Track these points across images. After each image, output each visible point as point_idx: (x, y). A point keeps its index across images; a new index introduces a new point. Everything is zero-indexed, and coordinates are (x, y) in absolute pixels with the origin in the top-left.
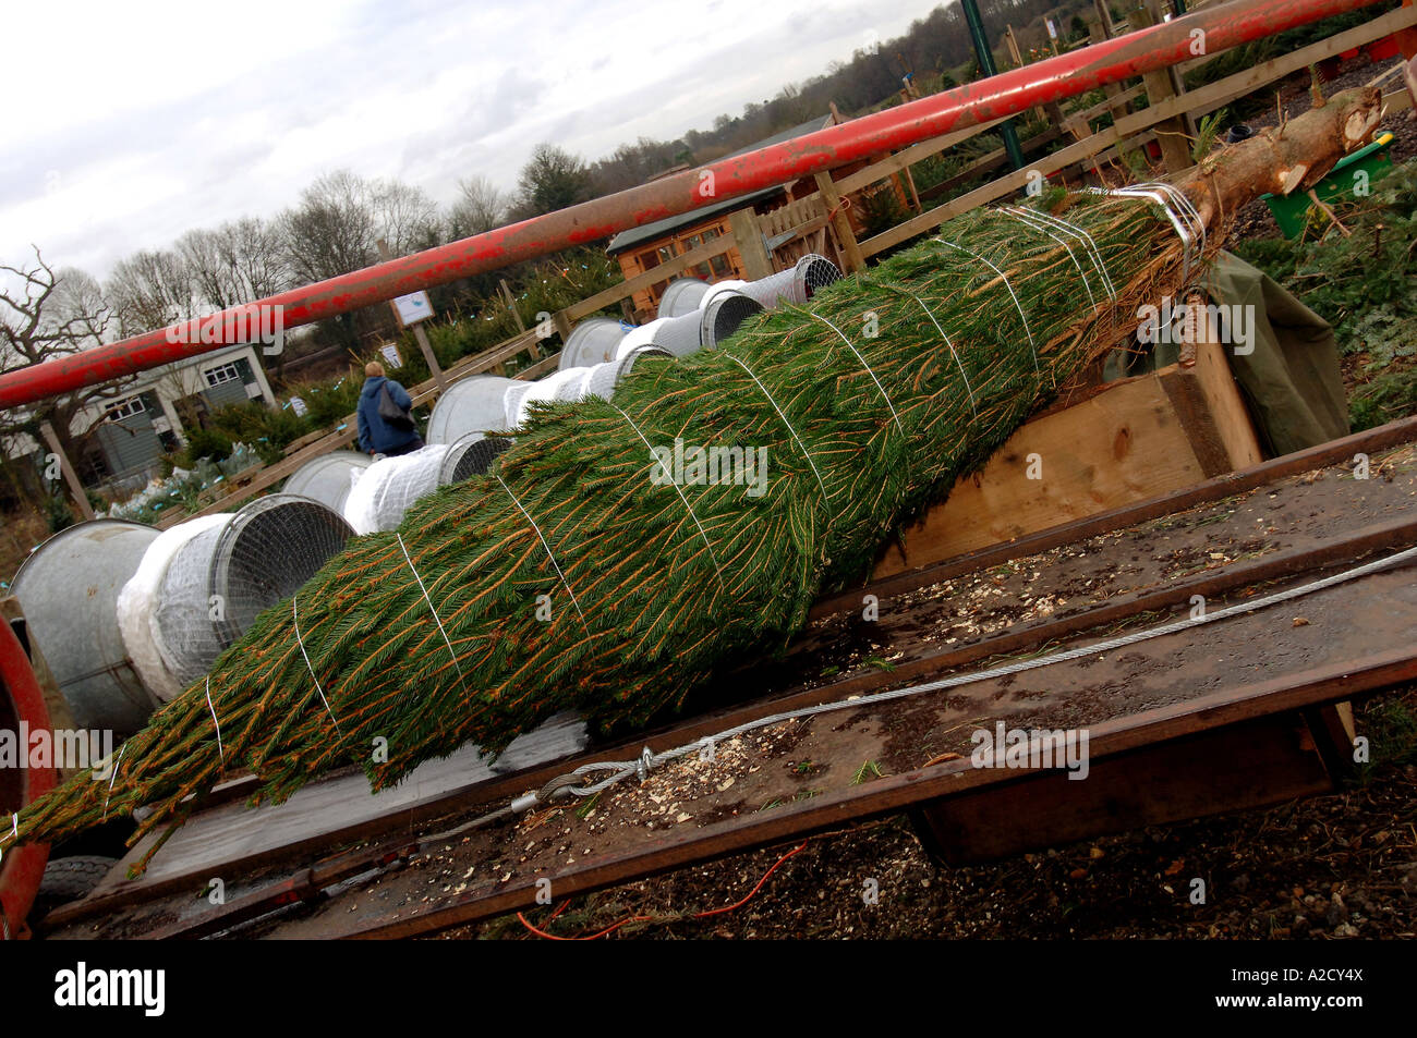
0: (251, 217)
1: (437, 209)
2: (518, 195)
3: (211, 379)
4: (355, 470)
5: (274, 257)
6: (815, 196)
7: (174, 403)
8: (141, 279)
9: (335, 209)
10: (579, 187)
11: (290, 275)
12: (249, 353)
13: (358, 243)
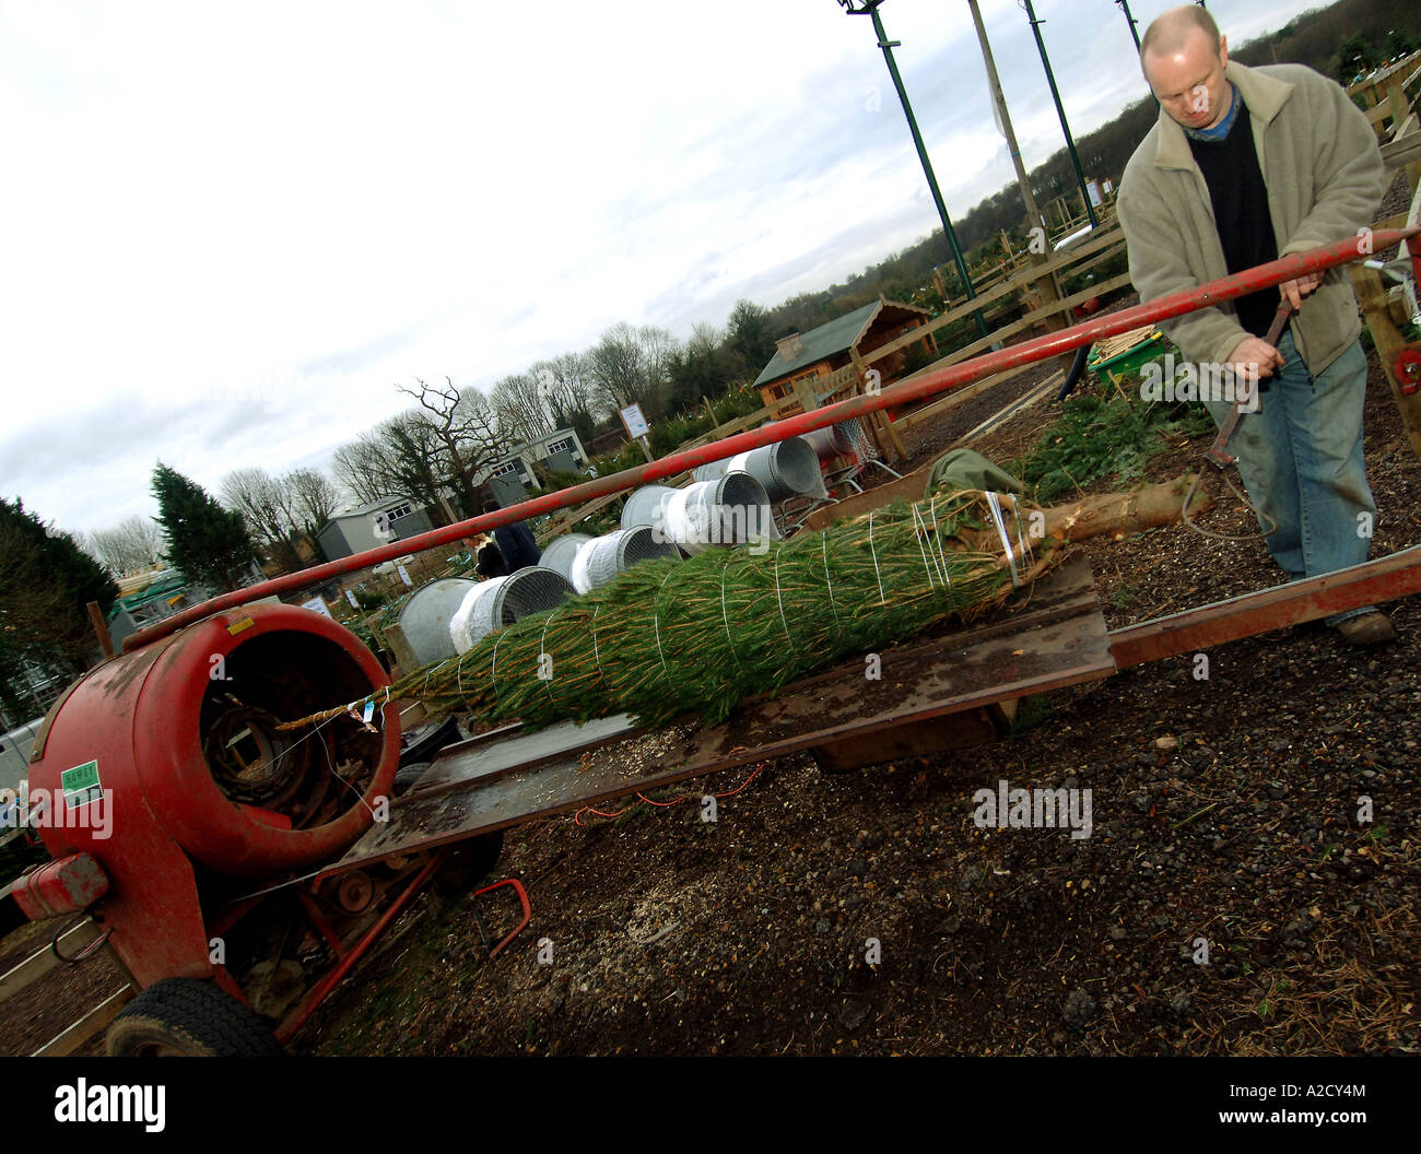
0: (572, 352)
1: (680, 343)
2: (727, 331)
3: (552, 450)
4: (578, 545)
5: (585, 376)
6: (850, 366)
7: (531, 465)
8: (509, 392)
9: (620, 345)
10: (764, 325)
11: (595, 386)
12: (573, 434)
13: (634, 365)
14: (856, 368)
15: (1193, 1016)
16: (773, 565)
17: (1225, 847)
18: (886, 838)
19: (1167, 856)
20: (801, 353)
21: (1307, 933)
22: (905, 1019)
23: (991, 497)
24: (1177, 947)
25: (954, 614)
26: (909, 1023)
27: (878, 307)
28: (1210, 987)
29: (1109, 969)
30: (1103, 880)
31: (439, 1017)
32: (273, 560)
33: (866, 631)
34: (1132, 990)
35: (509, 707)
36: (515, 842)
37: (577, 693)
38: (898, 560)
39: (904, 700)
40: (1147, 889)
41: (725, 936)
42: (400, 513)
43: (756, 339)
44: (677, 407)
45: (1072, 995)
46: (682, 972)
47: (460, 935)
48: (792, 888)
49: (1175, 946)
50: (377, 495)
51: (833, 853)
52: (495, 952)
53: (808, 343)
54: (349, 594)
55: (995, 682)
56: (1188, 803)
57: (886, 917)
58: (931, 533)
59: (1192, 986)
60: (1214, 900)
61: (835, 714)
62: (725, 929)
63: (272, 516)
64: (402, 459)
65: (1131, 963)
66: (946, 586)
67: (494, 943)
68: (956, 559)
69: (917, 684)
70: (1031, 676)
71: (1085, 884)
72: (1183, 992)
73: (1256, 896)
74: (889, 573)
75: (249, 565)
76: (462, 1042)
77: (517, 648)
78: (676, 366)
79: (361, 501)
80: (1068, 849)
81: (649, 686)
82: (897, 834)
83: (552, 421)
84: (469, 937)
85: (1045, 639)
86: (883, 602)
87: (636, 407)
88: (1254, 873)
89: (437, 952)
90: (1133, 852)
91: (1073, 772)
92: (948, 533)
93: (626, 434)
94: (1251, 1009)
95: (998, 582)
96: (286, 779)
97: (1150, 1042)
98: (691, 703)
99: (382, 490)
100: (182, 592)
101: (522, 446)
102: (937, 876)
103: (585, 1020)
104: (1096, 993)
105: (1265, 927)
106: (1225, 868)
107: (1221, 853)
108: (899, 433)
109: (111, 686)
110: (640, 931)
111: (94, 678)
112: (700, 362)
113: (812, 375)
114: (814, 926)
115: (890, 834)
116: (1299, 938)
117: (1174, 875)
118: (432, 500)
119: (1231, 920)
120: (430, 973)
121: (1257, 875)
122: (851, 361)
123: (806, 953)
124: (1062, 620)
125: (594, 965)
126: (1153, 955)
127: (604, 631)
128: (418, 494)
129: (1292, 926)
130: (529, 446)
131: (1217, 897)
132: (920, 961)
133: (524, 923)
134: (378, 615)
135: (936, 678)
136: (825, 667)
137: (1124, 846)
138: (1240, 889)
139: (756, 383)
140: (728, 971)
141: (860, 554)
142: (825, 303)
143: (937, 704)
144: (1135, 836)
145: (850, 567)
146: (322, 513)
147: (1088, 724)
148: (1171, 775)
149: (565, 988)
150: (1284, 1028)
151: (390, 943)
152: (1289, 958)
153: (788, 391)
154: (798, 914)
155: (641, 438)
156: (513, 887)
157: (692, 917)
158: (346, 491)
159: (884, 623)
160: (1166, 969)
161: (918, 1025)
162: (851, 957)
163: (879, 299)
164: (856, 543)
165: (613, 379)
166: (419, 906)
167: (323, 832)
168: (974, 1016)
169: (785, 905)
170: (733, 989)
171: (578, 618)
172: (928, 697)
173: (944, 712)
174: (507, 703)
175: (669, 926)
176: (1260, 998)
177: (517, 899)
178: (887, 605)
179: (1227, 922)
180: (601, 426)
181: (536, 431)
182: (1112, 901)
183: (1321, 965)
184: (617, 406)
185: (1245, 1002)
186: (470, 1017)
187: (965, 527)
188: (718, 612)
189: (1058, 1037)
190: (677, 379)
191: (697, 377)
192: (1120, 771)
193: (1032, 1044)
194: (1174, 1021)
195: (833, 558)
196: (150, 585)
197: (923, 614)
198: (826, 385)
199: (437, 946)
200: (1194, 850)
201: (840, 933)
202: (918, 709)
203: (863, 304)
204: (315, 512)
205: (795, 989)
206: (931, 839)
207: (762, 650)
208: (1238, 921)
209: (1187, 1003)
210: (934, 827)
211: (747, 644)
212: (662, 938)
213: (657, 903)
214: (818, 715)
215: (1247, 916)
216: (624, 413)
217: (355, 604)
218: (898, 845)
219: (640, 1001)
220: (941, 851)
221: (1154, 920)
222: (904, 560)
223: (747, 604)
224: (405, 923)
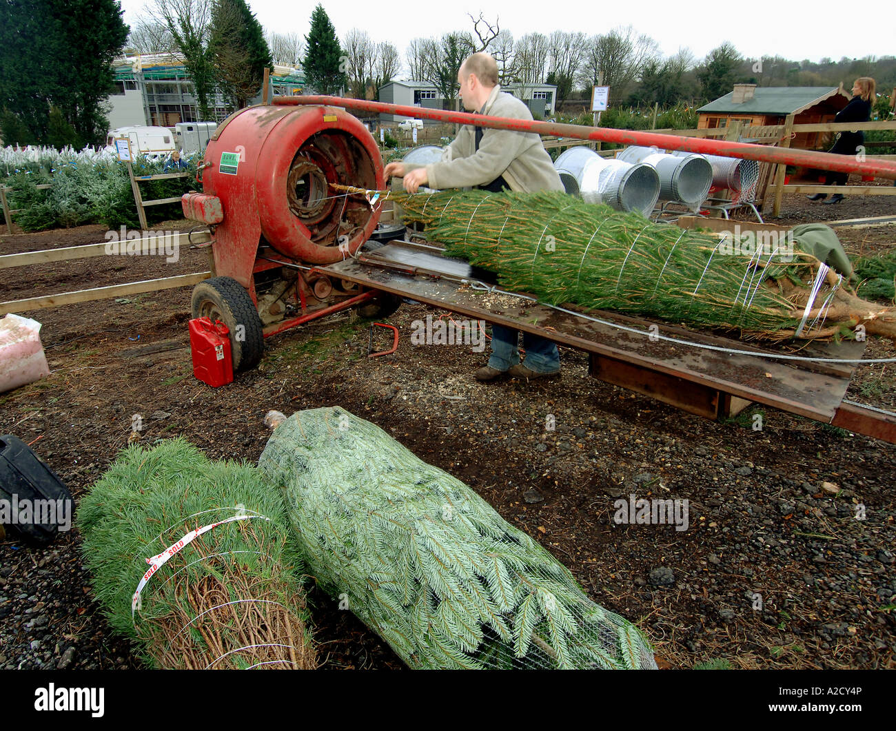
0: (584, 32)
1: (663, 56)
2: (703, 61)
3: (535, 96)
5: (584, 52)
6: (780, 127)
8: (530, 43)
9: (620, 40)
10: (733, 68)
11: (587, 63)
12: (554, 90)
13: (621, 59)
14: (784, 130)
15: (729, 625)
16: (638, 233)
17: (822, 563)
18: (605, 428)
19: (779, 544)
20: (750, 101)
21: (837, 636)
22: (558, 517)
23: (822, 267)
24: (746, 589)
25: (737, 328)
26: (560, 520)
27: (833, 92)
28: (750, 619)
29: (694, 572)
30: (726, 530)
31: (333, 368)
32: (352, 92)
33: (669, 306)
34: (701, 590)
35: (442, 233)
36: (404, 311)
37: (479, 246)
38: (723, 273)
39: (670, 358)
40: (751, 551)
41: (486, 420)
42: (428, 96)
43: (720, 77)
44: (633, 102)
45: (662, 568)
46: (455, 422)
47: (359, 338)
48: (536, 420)
49: (745, 588)
50: (421, 79)
51: (569, 417)
52: (371, 355)
53: (759, 96)
54: (382, 131)
55: (739, 381)
56: (817, 527)
57: (580, 466)
58: (760, 268)
59: (740, 612)
60: (791, 583)
61: (620, 342)
62: (488, 416)
63: (362, 65)
64: (446, 60)
65: (711, 577)
66: (745, 308)
67: (373, 351)
68: (765, 294)
69: (685, 354)
70: (767, 391)
71: (713, 524)
72: (732, 610)
73: (820, 598)
74: (711, 277)
75: (339, 88)
76: (339, 386)
77: (462, 204)
78: (649, 72)
79: (411, 77)
80: (716, 502)
81: (519, 264)
82: (613, 430)
83: (546, 75)
84: (362, 342)
85: (794, 376)
86: (694, 294)
87: (606, 89)
88: (829, 587)
89: (346, 339)
90: (757, 528)
91: (752, 466)
92: (772, 274)
93: (588, 106)
94: (768, 645)
95: (785, 325)
96: (316, 213)
97: (692, 618)
98: (538, 288)
99: (426, 76)
100: (301, 87)
101: (519, 84)
102: (623, 465)
103: (398, 412)
104: (677, 577)
105: (812, 616)
106: (812, 573)
107: (817, 564)
108: (785, 195)
109: (260, 119)
110: (445, 390)
111: (253, 111)
112: (669, 77)
113: (746, 122)
114: (536, 445)
115: (609, 428)
116: (830, 635)
117: (776, 556)
118: (449, 96)
119: (793, 599)
120: (338, 346)
121: (831, 589)
122: (783, 124)
123: (524, 454)
124: (816, 372)
125: (414, 391)
126: (727, 583)
127: (514, 219)
128: (444, 88)
129: (829, 626)
130: (523, 87)
131: (794, 583)
132: (585, 497)
133: (391, 351)
134: (391, 152)
135: (700, 358)
136: (630, 313)
137: (754, 522)
138: (813, 588)
139: (700, 109)
140: (478, 436)
141: (700, 255)
142: (791, 72)
143: (690, 372)
144: (766, 522)
145: (687, 260)
146: (388, 75)
147: (784, 446)
148: (818, 506)
149: (396, 392)
150: (781, 667)
151: (326, 323)
152: (814, 639)
153: (720, 125)
154: (530, 433)
155: (597, 112)
156: (394, 332)
157: (474, 400)
158: (407, 67)
159: (685, 307)
160: (730, 594)
161: (564, 523)
162: (547, 471)
163: (838, 86)
164: (702, 248)
165: (601, 63)
166: (346, 314)
167: (322, 249)
168: (598, 540)
169: (527, 426)
170: (476, 445)
171: (504, 204)
172: (688, 366)
173: (692, 379)
174: (442, 231)
175: (460, 397)
176: (777, 644)
177: (393, 338)
178: (695, 297)
179: (789, 598)
180: (575, 94)
181: (532, 79)
182: (723, 543)
183: (832, 656)
184: (593, 83)
185: (767, 640)
186: (347, 377)
187: (788, 278)
188: (585, 244)
189: (640, 580)
190: (645, 83)
191: (660, 86)
192: (784, 483)
193: (622, 574)
194: (715, 619)
195: (680, 249)
196: (288, 75)
197: (716, 316)
198: (753, 133)
199: (346, 337)
200: (799, 552)
201: (548, 456)
202: (676, 368)
203: (822, 85)
204: (385, 73)
205: (508, 466)
206: (632, 445)
207: (597, 280)
208: (797, 602)
209: (731, 617)
210: (638, 441)
211: (590, 271)
212: (454, 400)
213: (460, 382)
214: (609, 337)
215: (805, 604)
216: (596, 90)
217: (382, 139)
218: (611, 436)
219: (428, 421)
220: (634, 455)
221: (742, 568)
222: (727, 275)
223: (606, 248)
224: (336, 318)
